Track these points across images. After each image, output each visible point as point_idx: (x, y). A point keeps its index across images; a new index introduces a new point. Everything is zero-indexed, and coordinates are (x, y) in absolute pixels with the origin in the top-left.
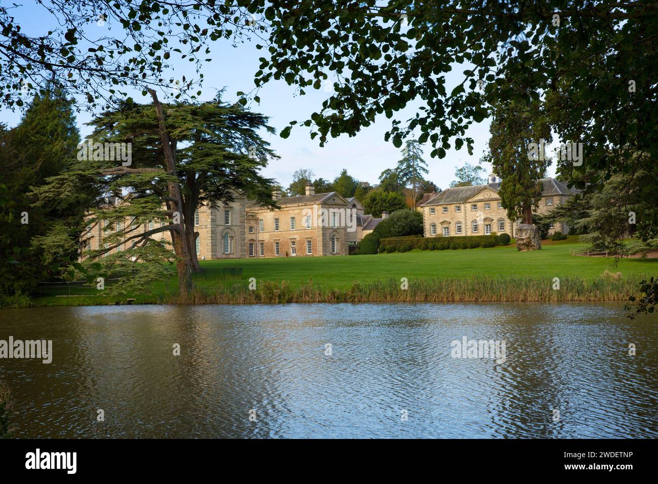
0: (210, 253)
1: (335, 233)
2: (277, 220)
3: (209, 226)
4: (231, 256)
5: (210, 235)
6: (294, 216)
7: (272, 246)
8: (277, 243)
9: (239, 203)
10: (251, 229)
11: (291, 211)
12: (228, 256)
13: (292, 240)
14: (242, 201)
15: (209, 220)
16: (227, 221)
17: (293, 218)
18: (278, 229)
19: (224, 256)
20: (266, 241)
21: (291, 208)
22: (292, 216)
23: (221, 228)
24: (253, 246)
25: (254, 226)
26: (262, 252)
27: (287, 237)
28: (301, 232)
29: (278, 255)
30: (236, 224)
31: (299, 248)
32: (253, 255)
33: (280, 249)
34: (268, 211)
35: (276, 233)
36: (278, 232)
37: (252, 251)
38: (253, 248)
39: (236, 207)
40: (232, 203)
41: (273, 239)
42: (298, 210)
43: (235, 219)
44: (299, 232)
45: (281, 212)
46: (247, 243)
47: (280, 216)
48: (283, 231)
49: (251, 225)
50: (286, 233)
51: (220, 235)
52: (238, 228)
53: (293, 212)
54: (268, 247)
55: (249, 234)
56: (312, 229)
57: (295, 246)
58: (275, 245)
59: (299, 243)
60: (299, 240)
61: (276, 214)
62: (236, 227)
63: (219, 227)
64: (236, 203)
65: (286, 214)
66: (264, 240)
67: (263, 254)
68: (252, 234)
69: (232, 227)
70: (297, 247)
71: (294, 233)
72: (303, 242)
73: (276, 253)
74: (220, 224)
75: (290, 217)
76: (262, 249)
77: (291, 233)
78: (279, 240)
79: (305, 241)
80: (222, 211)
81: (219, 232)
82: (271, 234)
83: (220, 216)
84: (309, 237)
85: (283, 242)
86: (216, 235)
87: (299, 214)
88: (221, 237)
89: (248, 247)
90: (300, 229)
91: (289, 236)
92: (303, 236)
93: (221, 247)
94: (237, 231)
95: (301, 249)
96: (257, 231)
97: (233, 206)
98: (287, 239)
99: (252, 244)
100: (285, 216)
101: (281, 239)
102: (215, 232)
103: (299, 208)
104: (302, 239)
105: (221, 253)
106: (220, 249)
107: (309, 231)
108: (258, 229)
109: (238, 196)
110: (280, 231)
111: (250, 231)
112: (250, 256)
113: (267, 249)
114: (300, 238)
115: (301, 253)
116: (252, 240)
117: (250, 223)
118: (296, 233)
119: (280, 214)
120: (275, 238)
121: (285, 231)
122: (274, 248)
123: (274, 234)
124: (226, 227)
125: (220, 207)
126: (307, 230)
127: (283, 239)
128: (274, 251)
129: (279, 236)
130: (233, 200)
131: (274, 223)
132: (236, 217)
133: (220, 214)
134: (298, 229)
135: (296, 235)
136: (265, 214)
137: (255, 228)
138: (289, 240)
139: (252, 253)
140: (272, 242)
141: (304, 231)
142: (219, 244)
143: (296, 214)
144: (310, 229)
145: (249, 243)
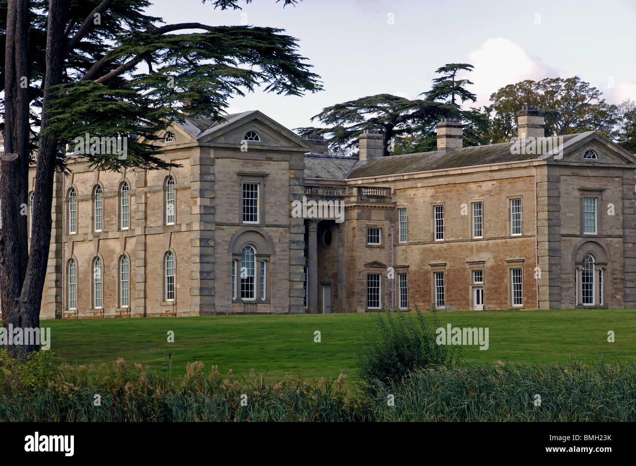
0: (197, 300)
1: (591, 247)
2: (440, 210)
3: (196, 226)
4: (261, 308)
5: (197, 251)
6: (481, 199)
7: (427, 282)
8: (440, 275)
9: (285, 165)
10: (373, 234)
11: (473, 186)
12: (250, 308)
13: (476, 267)
14: (294, 157)
15: (196, 210)
16: (249, 213)
17: (479, 205)
18: (440, 236)
19: (239, 308)
20: (413, 268)
21: (475, 177)
22: (477, 199)
23: (232, 230)
24: (380, 281)
25: (383, 227)
26: (404, 297)
27: (464, 259)
28: (498, 244)
29: (443, 307)
30: (277, 221)
31: (492, 288)
32: (380, 308)
33: (447, 291)
34: (419, 185)
35: (437, 246)
36: (442, 243)
37: (378, 296)
38: (378, 286)
39: (277, 174)
40: (264, 163)
41: (430, 263)
42: (490, 183)
43: (275, 208)
44: (493, 244)
45: (449, 189)
46: (360, 273)
47: (447, 198)
48: (454, 241)
49: (373, 223)
50: (460, 246)
51: (226, 249)
52: (281, 233)
53: (479, 189)
54: (419, 286)
55: (367, 249)
56: (523, 236)
57: (482, 282)
58: (434, 279)
59: (491, 276)
60: (492, 268)
61: (436, 193)
62: (275, 229)
63: (223, 229)
64: (278, 164)
65: (461, 194)
66: (407, 265)
67: (404, 304)
68: (378, 247)
69: (265, 228)
70: (487, 285)
71: (481, 247)
72: (501, 271)
73: (436, 302)
74: (228, 220)
75: (472, 203)
76: (404, 291)
77: (474, 246)
78: (445, 265)
79: (506, 269)
80: (233, 186)
81: (224, 241)
82: (425, 250)
83: (229, 198)
84: (517, 258)
85: (454, 271)
86: (216, 251)
87: (493, 195)
88: (231, 257)
89: (362, 284)
90: (496, 236)
91: (467, 257)
92: (502, 256)
93: (229, 284)
94: (280, 241)
95: (496, 291)
96: (390, 241)
97: (268, 171)
98: (464, 263)
99: (377, 277)
100: (459, 200)
101: (448, 263)
102: (212, 244)
103: (493, 177)
104: (500, 263)
105: (228, 299)
106: (226, 290)
107: (518, 243)
108: (393, 235)
109: (283, 144)
110: (447, 240)
111: (371, 240)
112: (370, 308)
113: (417, 291)
114: (494, 262)
115: (495, 303)
116: (375, 265)
117: (369, 219)
118: (487, 246)
119: (448, 194)
120: (435, 259)
121: (458, 241)
122: (432, 287)
123: (433, 249)
124: (245, 228)
125: (227, 174)
126: (512, 239)
127: (454, 262)
128: (432, 296)
129: (445, 255)
130: (269, 155)
131: (434, 218)
132: (278, 203)
133: (229, 194)
134: (489, 235)
135: (485, 252)
136: (411, 192)
137: (386, 232)
138: (468, 266)
139: (374, 302)
140: (427, 272)
141: (506, 242)
142: (225, 275)
143: (485, 194)
144: (520, 237)
145: (366, 272)
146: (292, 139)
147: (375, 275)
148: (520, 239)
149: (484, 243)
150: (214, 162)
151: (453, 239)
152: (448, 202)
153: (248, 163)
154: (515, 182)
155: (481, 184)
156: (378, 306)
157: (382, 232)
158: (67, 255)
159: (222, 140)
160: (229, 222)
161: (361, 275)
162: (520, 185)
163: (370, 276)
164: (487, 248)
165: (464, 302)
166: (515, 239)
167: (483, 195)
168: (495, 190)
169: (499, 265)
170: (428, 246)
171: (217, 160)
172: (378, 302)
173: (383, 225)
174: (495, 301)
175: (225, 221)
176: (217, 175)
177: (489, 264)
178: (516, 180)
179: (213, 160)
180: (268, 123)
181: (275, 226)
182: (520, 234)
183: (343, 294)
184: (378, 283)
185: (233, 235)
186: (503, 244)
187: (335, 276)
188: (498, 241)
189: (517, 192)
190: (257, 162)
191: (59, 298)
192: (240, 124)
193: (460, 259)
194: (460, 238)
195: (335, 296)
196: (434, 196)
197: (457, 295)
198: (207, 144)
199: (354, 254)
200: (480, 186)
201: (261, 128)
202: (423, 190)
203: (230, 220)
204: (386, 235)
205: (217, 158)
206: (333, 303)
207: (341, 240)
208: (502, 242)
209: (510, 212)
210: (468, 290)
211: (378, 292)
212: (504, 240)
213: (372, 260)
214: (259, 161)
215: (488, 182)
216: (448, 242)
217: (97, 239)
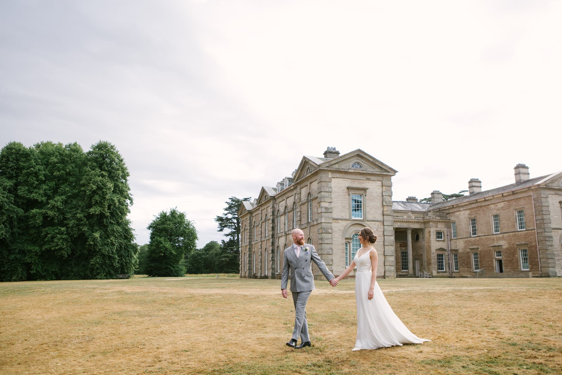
2: (473, 220)
3: (320, 221)
5: (321, 236)
6: (497, 212)
7: (469, 257)
8: (476, 254)
9: (379, 183)
10: (439, 234)
11: (492, 206)
13: (497, 249)
14: (384, 178)
15: (320, 210)
16: (356, 212)
17: (497, 216)
18: (474, 234)
20: (460, 251)
22: (495, 212)
23: (345, 223)
24: (444, 257)
25: (444, 231)
26: (456, 266)
27: (489, 245)
28: (510, 236)
29: (478, 270)
30: (375, 218)
31: (508, 260)
32: (444, 270)
33: (480, 262)
34: (462, 209)
35: (473, 239)
36: (475, 237)
37: (443, 265)
38: (443, 260)
39: (374, 189)
40: (365, 182)
41: (470, 248)
42: (502, 204)
43: (374, 210)
44: (506, 236)
45: (478, 209)
46: (433, 253)
47: (477, 214)
48: (483, 236)
49: (439, 229)
50: (487, 238)
51: (340, 235)
52: (378, 225)
53: (496, 207)
54: (464, 259)
55: (437, 242)
56: (527, 230)
57: (501, 257)
58: (473, 256)
59: (506, 253)
60: (507, 249)
61: (471, 212)
62: (374, 222)
63: (339, 222)
64: (375, 183)
65: (485, 211)
66: (457, 249)
67: (456, 269)
68: (442, 241)
69: (367, 222)
70: (505, 259)
71: (499, 238)
72: (513, 251)
73: (474, 268)
74: (341, 217)
75: (492, 215)
76: (456, 262)
77: (495, 237)
78: (478, 248)
79: (517, 249)
80: (345, 195)
81: (339, 230)
82: (466, 241)
83: (342, 203)
84: (523, 243)
85: (484, 251)
86: (333, 236)
87: (505, 209)
88: (344, 240)
89: (435, 259)
90: (508, 231)
91: (491, 244)
92: (513, 242)
93: (344, 257)
94: (377, 230)
95: (510, 262)
96: (448, 238)
97: (367, 187)
98: (489, 247)
99: (442, 255)
100: (484, 214)
101: (480, 247)
102: (330, 231)
103: (504, 199)
104: (512, 246)
105: (343, 267)
106: (341, 261)
107: (523, 234)
108: (449, 235)
109: (377, 171)
110: (478, 235)
111: (438, 237)
112: (439, 271)
113: (463, 262)
114: (508, 245)
115: (511, 268)
116: (441, 250)
117: (437, 227)
118: (503, 237)
119: (478, 212)
120: (472, 246)
121: (485, 236)
122: (471, 260)
123: (471, 240)
124: (354, 222)
125: (340, 188)
126: (519, 232)
127: (483, 247)
128: (472, 265)
129: (477, 243)
130: (369, 177)
131: (470, 225)
132: (375, 207)
133: (342, 200)
134: (504, 231)
135: (502, 240)
136: (458, 213)
137: (446, 233)
138: (491, 248)
139: (441, 268)
140: (468, 253)
141: (515, 234)
142: (340, 252)
143: (500, 209)
144: (525, 231)
145: (437, 253)
146: (383, 167)
147: (441, 255)
148: (524, 232)
149: (501, 236)
150: (331, 180)
151: (482, 235)
152: (478, 216)
153: (355, 181)
154: (519, 201)
155: (496, 204)
156: (443, 270)
157: (444, 234)
158: (276, 245)
159: (337, 166)
160: (342, 218)
161: (434, 254)
162: (522, 202)
163: (438, 255)
164: (503, 238)
165: (491, 268)
166: (521, 232)
167: (498, 210)
168: (506, 207)
169: (512, 247)
170: (468, 239)
171: (333, 179)
172: (443, 268)
173: (444, 230)
174: (510, 267)
175: (340, 217)
176: (333, 188)
177: (504, 247)
178: (519, 200)
179: (331, 179)
180: (367, 157)
181: (373, 221)
182: (524, 229)
183: (425, 264)
184: (443, 258)
185: (346, 226)
186: (513, 236)
187: (421, 255)
188: (510, 234)
189: (520, 206)
190: (360, 181)
191: (273, 266)
192: (348, 157)
193: (487, 245)
194: (486, 234)
195: (421, 265)
196: (470, 214)
197: (487, 264)
198: (326, 169)
199: (430, 244)
200: (496, 206)
201: (363, 161)
202: (464, 211)
203: (343, 217)
204: (446, 235)
205: (334, 178)
206: (421, 268)
207: (423, 238)
208: (513, 234)
209: (516, 218)
210: (493, 261)
211: (443, 263)
212: (513, 233)
213: (439, 247)
214: (362, 181)
215: (501, 203)
216: (479, 236)
217: (285, 235)
